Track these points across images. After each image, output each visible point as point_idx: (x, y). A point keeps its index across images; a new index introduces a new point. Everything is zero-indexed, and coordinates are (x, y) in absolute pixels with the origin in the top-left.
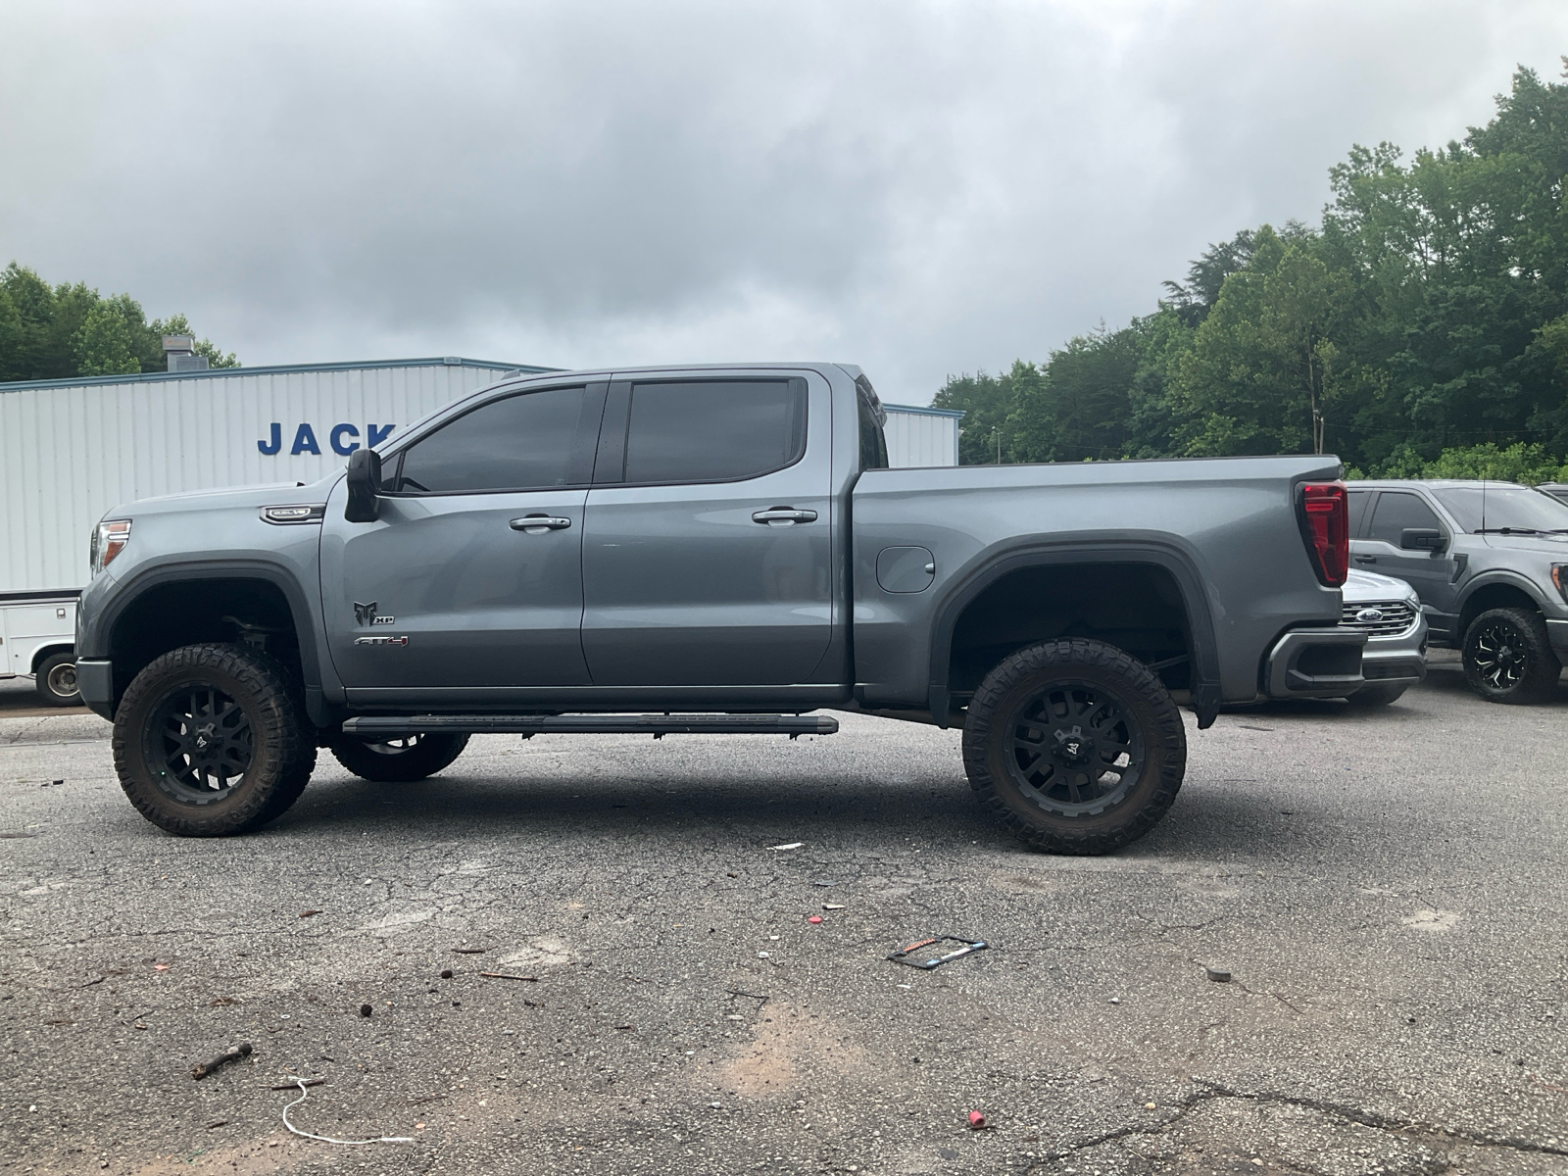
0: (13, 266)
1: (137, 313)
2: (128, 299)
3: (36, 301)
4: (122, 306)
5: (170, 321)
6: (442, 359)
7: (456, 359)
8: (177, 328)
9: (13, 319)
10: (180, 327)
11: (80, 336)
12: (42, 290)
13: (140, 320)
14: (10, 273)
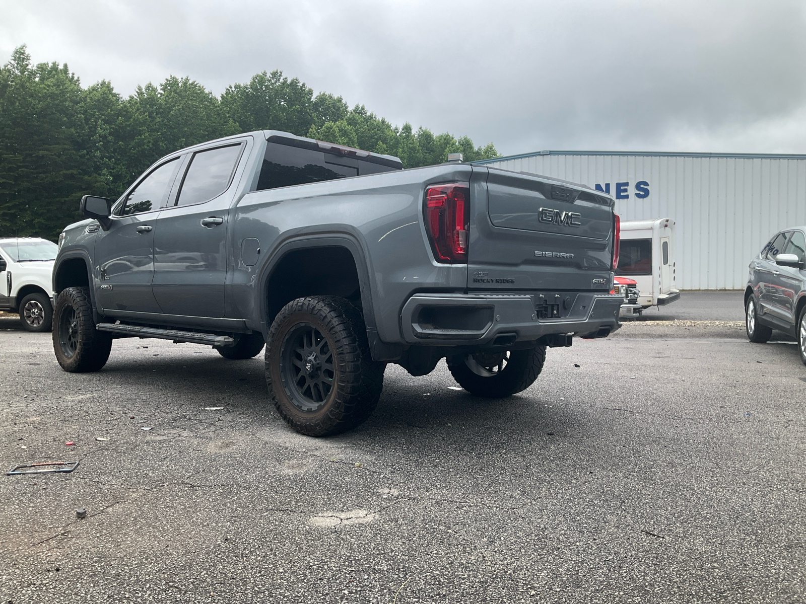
0: (421, 128)
1: (470, 144)
2: (466, 138)
3: (429, 143)
4: (464, 141)
5: (486, 146)
6: (540, 152)
7: (547, 152)
8: (489, 149)
9: (418, 152)
10: (491, 149)
11: (443, 157)
12: (431, 138)
13: (471, 148)
14: (419, 132)
